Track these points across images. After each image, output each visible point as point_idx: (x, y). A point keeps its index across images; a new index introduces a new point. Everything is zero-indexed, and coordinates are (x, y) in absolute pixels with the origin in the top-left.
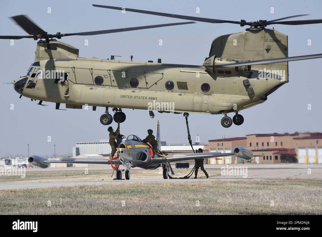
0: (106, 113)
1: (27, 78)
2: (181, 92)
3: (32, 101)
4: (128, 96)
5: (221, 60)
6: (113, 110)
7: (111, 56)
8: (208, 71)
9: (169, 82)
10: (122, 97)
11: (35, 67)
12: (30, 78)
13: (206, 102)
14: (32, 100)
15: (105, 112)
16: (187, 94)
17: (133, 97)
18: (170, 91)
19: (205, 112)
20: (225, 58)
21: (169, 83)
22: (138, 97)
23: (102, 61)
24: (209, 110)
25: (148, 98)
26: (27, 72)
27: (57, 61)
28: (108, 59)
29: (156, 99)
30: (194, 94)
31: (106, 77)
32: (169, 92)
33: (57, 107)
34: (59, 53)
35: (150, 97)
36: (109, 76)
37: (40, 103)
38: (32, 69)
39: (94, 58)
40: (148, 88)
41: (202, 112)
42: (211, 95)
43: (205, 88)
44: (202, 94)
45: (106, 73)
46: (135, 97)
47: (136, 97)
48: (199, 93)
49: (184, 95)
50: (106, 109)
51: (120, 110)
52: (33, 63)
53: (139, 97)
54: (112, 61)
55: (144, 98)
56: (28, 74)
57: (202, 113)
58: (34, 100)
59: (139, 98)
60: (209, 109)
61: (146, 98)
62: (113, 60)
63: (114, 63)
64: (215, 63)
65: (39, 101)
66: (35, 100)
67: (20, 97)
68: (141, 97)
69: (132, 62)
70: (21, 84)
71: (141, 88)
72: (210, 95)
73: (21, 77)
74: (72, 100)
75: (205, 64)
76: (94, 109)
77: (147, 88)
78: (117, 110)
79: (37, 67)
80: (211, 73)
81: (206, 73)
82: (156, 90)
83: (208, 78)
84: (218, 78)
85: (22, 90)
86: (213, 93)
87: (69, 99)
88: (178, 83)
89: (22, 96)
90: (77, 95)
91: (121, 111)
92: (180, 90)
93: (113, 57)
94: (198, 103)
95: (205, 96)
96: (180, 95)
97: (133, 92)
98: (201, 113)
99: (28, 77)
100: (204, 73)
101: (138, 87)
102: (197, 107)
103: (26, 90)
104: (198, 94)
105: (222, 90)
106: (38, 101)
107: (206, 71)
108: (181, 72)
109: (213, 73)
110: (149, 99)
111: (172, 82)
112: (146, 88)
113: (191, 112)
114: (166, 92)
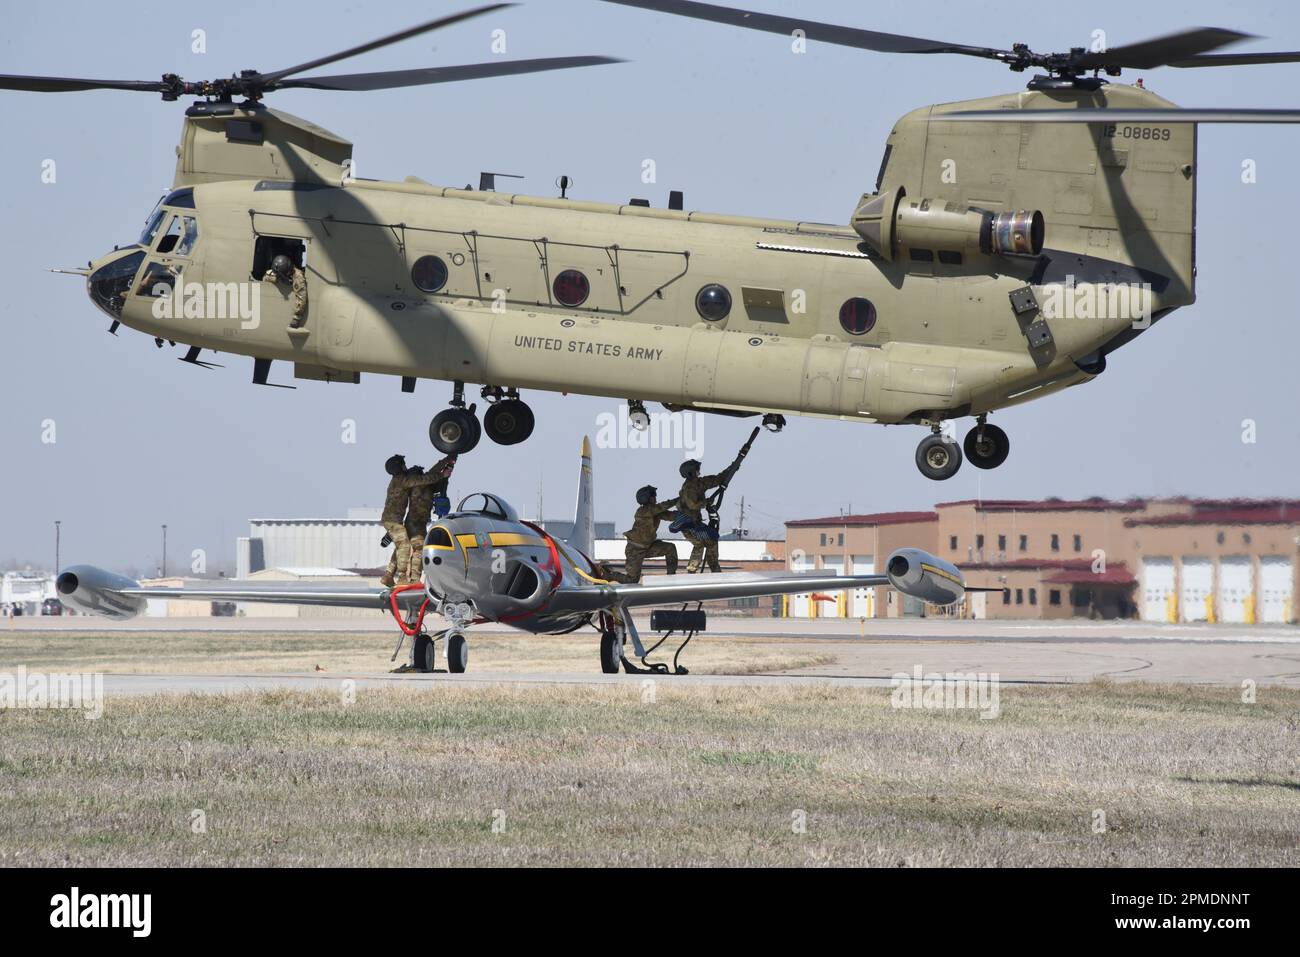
0: (453, 406)
1: (141, 255)
2: (756, 331)
3: (160, 346)
4: (543, 342)
5: (922, 206)
6: (484, 395)
7: (483, 174)
8: (869, 248)
9: (710, 290)
10: (518, 343)
11: (173, 210)
12: (152, 255)
13: (857, 373)
14: (159, 342)
15: (452, 403)
16: (782, 339)
17: (565, 346)
18: (713, 325)
19: (854, 414)
20: (940, 197)
21: (712, 294)
22: (585, 347)
23: (443, 195)
24: (868, 408)
25: (624, 351)
26: (143, 228)
27: (265, 189)
28: (469, 188)
29: (655, 353)
30: (813, 338)
31: (459, 260)
32: (709, 328)
33: (260, 376)
34: (272, 155)
35: (632, 349)
36: (468, 256)
37: (191, 357)
38: (161, 215)
39: (412, 180)
40: (625, 310)
41: (839, 413)
42: (879, 347)
43: (858, 316)
44: (843, 341)
45: (460, 244)
46: (572, 346)
47: (578, 346)
48: (832, 337)
49: (770, 344)
50: (455, 391)
51: (512, 393)
52: (167, 192)
53: (591, 345)
54: (483, 194)
55: (611, 350)
56: (148, 239)
57: (842, 417)
58: (166, 343)
59: (590, 349)
60: (868, 405)
61: (617, 350)
62: (488, 193)
63: (492, 203)
64: (900, 216)
65: (187, 348)
66: (173, 344)
67: (113, 330)
68: (595, 348)
69: (562, 202)
70: (115, 276)
71: (597, 310)
72: (875, 347)
73: (116, 248)
74: (319, 351)
75: (857, 220)
76: (408, 386)
77: (622, 313)
78: (498, 393)
79: (182, 212)
80: (882, 259)
81: (862, 255)
82: (659, 321)
83: (866, 278)
84: (909, 280)
85: (121, 301)
86: (886, 336)
87: (308, 344)
88: (747, 293)
89: (122, 327)
90: (339, 330)
91: (518, 395)
92: (756, 324)
93: (487, 181)
94: (825, 376)
95: (856, 350)
96: (755, 342)
97: (567, 323)
98: (836, 417)
99: (145, 249)
100: (854, 257)
101: (583, 306)
102: (820, 395)
103: (133, 301)
104: (828, 339)
105: (926, 325)
106: (183, 349)
107: (861, 247)
108: (762, 248)
109: (889, 258)
110: (629, 354)
111: (725, 289)
112: (620, 310)
113: (798, 413)
114: (698, 328)
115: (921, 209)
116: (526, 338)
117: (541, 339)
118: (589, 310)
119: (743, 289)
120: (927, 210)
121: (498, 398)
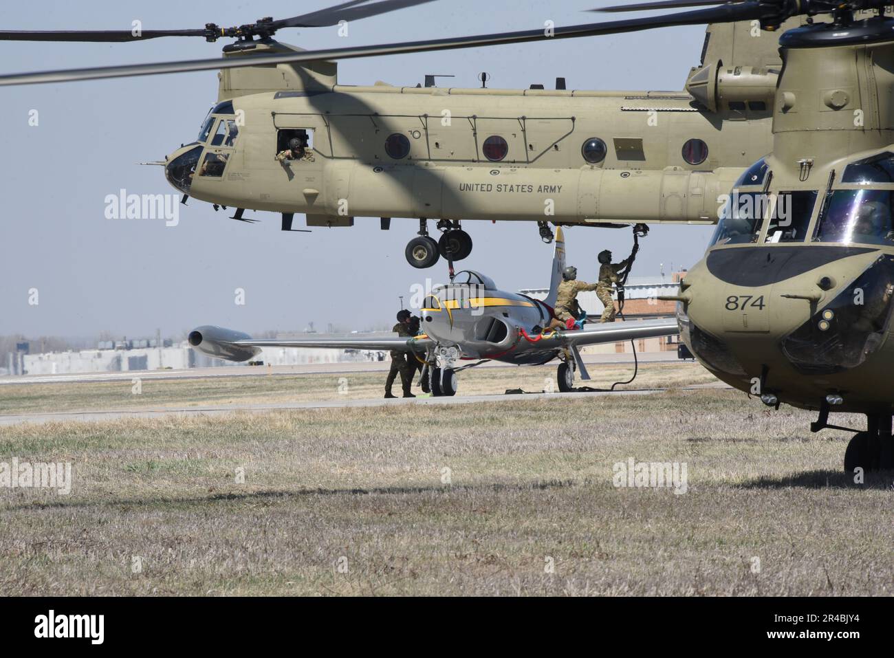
0: (420, 236)
1: (201, 148)
2: (625, 168)
3: (217, 210)
4: (479, 187)
5: (735, 72)
6: (439, 227)
7: (426, 76)
8: (699, 104)
9: (594, 142)
10: (462, 188)
11: (219, 117)
12: (208, 148)
13: (698, 191)
14: (216, 208)
15: (419, 233)
16: (644, 172)
17: (495, 188)
18: (595, 166)
19: (698, 219)
20: (747, 65)
21: (594, 145)
22: (508, 188)
23: (402, 92)
24: (707, 214)
25: (535, 189)
26: (199, 130)
27: (281, 97)
28: (419, 86)
29: (557, 189)
30: (665, 169)
31: (417, 135)
32: (592, 168)
33: (287, 225)
34: (283, 74)
35: (540, 187)
36: (423, 132)
37: (238, 216)
38: (212, 121)
39: (379, 84)
40: (530, 160)
41: (687, 219)
42: (711, 171)
43: (695, 152)
44: (686, 169)
45: (417, 124)
46: (499, 188)
47: (503, 188)
48: (678, 168)
49: (636, 176)
50: (421, 225)
51: (457, 225)
52: (215, 106)
53: (512, 186)
54: (428, 89)
55: (526, 189)
56: (204, 138)
57: (689, 222)
58: (220, 208)
59: (512, 189)
60: (707, 212)
61: (530, 189)
62: (432, 89)
63: (436, 94)
64: (721, 80)
65: (236, 209)
66: (224, 208)
67: (184, 201)
68: (515, 188)
69: (484, 90)
70: (183, 164)
71: (514, 162)
72: (709, 172)
73: (182, 146)
74: (326, 204)
75: (691, 85)
76: (385, 225)
77: (528, 162)
78: (449, 225)
79: (225, 117)
80: (710, 110)
81: (695, 110)
82: (557, 166)
83: (698, 125)
84: (726, 124)
85: (189, 181)
86: (716, 164)
87: (318, 201)
88: (617, 142)
89: (190, 198)
90: (338, 189)
91: (460, 227)
92: (624, 162)
93: (430, 81)
94: (674, 194)
95: (696, 175)
96: (625, 175)
97: (494, 173)
98: (685, 222)
99: (203, 144)
100: (690, 111)
101: (505, 159)
102: (673, 208)
103: (198, 181)
104: (675, 169)
105: (743, 154)
106: (232, 211)
107: (692, 104)
108: (625, 110)
109: (715, 111)
110: (539, 191)
111: (601, 140)
112: (526, 160)
113: (658, 221)
114: (586, 168)
115: (735, 75)
116: (467, 185)
117: (477, 185)
118: (508, 162)
119: (614, 139)
120: (739, 74)
121: (449, 228)
